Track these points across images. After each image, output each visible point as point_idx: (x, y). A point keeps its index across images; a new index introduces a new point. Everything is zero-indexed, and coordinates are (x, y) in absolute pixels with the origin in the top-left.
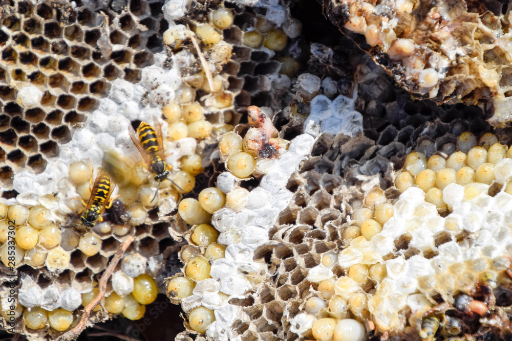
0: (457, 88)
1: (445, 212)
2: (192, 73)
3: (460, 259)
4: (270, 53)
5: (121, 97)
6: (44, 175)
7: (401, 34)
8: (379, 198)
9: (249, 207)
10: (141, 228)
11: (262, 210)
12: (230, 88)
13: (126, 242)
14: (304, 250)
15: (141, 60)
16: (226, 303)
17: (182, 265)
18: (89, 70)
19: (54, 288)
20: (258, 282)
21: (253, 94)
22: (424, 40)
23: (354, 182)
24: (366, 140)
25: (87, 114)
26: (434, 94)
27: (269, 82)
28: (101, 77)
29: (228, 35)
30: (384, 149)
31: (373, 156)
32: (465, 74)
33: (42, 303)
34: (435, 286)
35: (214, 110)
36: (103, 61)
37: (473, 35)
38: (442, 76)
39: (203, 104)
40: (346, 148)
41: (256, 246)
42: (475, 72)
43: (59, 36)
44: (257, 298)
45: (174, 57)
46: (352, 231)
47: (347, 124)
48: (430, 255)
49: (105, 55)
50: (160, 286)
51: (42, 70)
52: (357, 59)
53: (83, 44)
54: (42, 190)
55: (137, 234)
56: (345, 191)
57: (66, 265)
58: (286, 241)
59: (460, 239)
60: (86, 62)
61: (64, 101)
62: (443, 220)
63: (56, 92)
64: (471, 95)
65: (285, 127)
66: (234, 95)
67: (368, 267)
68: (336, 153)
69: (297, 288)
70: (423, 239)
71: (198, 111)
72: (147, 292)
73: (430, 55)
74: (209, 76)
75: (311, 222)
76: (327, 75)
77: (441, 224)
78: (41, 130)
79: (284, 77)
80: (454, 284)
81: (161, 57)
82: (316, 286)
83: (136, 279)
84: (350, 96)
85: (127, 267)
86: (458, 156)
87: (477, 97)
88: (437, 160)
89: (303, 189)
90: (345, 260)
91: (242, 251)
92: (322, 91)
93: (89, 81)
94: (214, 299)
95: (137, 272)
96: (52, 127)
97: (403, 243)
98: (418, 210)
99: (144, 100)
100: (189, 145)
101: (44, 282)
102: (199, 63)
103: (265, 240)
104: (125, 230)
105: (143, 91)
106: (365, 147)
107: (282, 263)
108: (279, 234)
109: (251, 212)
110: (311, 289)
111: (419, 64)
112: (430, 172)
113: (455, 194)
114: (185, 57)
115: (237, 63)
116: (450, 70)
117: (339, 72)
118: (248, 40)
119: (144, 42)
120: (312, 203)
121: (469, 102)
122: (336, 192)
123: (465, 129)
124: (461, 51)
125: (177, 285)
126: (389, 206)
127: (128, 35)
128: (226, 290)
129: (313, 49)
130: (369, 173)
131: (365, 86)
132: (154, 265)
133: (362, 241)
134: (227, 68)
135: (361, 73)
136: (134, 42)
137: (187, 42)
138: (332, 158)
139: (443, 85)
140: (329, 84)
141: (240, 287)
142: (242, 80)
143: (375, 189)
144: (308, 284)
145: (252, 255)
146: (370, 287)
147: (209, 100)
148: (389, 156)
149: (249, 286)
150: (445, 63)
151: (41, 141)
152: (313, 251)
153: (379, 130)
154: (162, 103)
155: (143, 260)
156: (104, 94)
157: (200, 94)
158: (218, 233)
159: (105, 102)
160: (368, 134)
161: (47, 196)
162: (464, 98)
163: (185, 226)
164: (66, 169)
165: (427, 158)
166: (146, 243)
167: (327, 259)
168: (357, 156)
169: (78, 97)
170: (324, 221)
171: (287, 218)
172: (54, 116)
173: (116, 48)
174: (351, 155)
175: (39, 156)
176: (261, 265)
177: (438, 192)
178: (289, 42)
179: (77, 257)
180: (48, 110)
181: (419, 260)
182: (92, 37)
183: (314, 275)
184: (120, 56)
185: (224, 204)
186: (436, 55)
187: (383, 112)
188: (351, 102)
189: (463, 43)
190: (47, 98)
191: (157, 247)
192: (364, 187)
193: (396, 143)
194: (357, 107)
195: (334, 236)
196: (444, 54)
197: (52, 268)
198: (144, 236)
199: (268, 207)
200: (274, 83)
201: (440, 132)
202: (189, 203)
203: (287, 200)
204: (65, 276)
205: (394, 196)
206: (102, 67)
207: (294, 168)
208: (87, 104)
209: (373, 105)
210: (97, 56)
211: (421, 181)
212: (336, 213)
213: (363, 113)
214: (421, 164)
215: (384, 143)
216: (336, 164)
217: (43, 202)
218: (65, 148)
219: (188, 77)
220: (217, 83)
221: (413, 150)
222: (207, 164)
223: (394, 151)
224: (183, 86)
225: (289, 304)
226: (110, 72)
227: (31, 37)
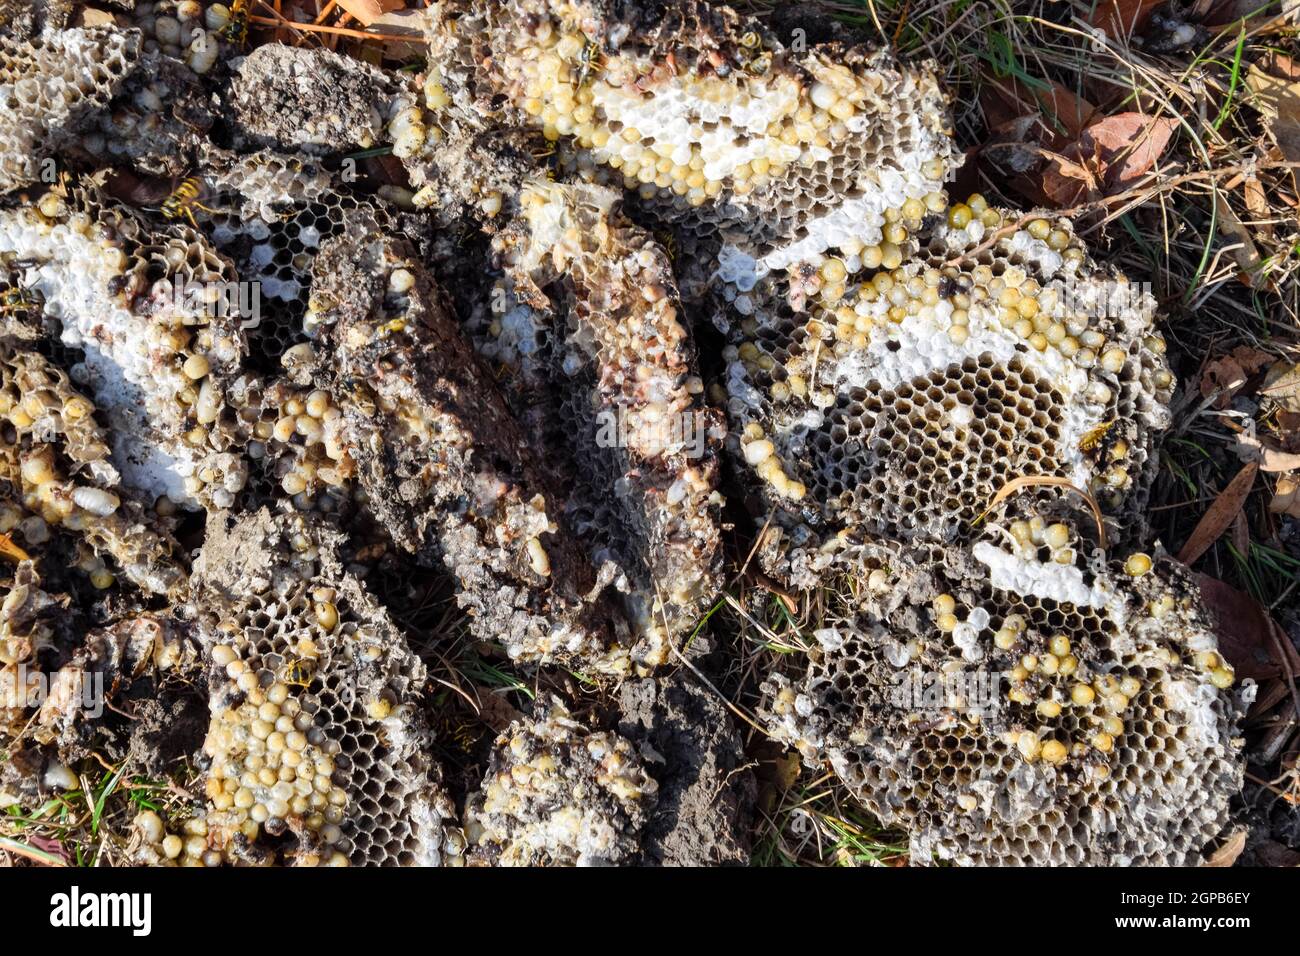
0: (630, 238)
1: (695, 146)
2: (828, 363)
3: (706, 103)
4: (758, 344)
5: (893, 375)
6: (987, 348)
7: (648, 305)
8: (739, 185)
9: (847, 235)
10: (935, 265)
11: (838, 228)
12: (804, 335)
13: (955, 262)
14: (821, 178)
15: (859, 395)
16: (907, 171)
17: (924, 219)
18: (905, 409)
19: (1030, 256)
20: (873, 173)
21: (789, 320)
22: (633, 289)
23: (750, 208)
24: (724, 236)
25: (926, 377)
26: (650, 244)
27: (771, 323)
28: (898, 399)
29: (782, 376)
30: (714, 220)
31: (725, 220)
32: (618, 244)
33: (1046, 250)
34: (737, 94)
35: (827, 325)
36: (889, 410)
37: (596, 271)
38: (635, 254)
39: (833, 335)
40: (743, 239)
41: (858, 202)
42: (610, 242)
43: (911, 448)
44: (880, 161)
45: (835, 383)
46: (775, 172)
47: (734, 258)
48: (726, 120)
49: (885, 414)
50: (947, 212)
51: (939, 429)
52: (696, 302)
53: (898, 432)
54: (995, 338)
55: (940, 262)
56: (763, 206)
57: (1010, 269)
58: (831, 192)
59: (697, 118)
60: (903, 417)
61: (937, 397)
62: (701, 141)
63: (939, 407)
64: (624, 226)
65: (782, 281)
66: (804, 328)
67: (779, 137)
68: (754, 239)
69: (844, 152)
70: (724, 135)
71: (839, 331)
72: (960, 215)
73: (636, 276)
74: (816, 353)
75: (803, 196)
76: (726, 303)
77: (705, 138)
78: (967, 385)
79: (758, 320)
80: (723, 87)
81: (844, 389)
82: (829, 146)
83: (963, 228)
84: (718, 276)
85: (965, 242)
86: (661, 183)
87: (619, 222)
88: (679, 191)
89: (795, 225)
90: (795, 153)
91: (872, 204)
92: (738, 293)
93: (909, 401)
94: (914, 179)
95: (959, 234)
96: (958, 382)
97: (742, 140)
98: (716, 159)
99: (876, 362)
100: (862, 309)
101: (1035, 266)
102: (818, 368)
103: (848, 203)
104: (950, 271)
105: (873, 370)
106: (729, 230)
107: (844, 177)
108: (833, 201)
109: (847, 230)
110: (834, 145)
111: (647, 274)
112: (690, 182)
113: (680, 156)
114: (826, 378)
115: (787, 351)
116: (627, 255)
117: (716, 300)
118: (770, 365)
119: (849, 407)
120: (794, 210)
121: (628, 221)
122: (770, 209)
123: (643, 201)
124: (611, 265)
125: (937, 206)
126: (736, 175)
127: (859, 419)
128: (901, 181)
129: (726, 329)
130: (736, 209)
131: (701, 277)
132: (943, 230)
133: (772, 160)
134: (798, 352)
135: (699, 290)
136: (858, 412)
137: (817, 389)
138: (759, 236)
139: (639, 247)
140: (729, 295)
141: (889, 177)
142: (791, 336)
143: (739, 193)
144: (834, 151)
145: (865, 196)
146: (787, 121)
147: (826, 335)
148: (714, 213)
149: (882, 174)
150: (628, 262)
151: (973, 376)
152: (815, 173)
153: (709, 237)
154: (864, 353)
155: (948, 239)
156: (903, 384)
157: (830, 344)
158: (883, 229)
159: (907, 379)
160: (720, 239)
161: (994, 331)
162: (629, 227)
163: (904, 248)
164: (967, 344)
165: (685, 195)
166: (938, 251)
167: (808, 162)
168: (738, 227)
169: (924, 394)
170: (792, 191)
171: (820, 209)
172: (952, 389)
173: (874, 415)
174: (742, 231)
175: (982, 365)
176: (861, 184)
177: (692, 164)
178: (738, 345)
179: (998, 271)
180: (953, 397)
181: (737, 121)
182: (887, 433)
183: (825, 155)
184: (874, 407)
185: (864, 249)
186: (631, 273)
187: (698, 249)
188: (720, 272)
189: (606, 269)
190: (949, 406)
191: (932, 243)
192: (746, 200)
193: (702, 220)
194: (717, 265)
195: (792, 175)
196: (625, 270)
197: (1023, 274)
198: (936, 258)
199: (831, 227)
200: (769, 320)
201: (663, 209)
202: (889, 264)
203: (813, 224)
204: (1016, 261)
205: (727, 181)
206: (893, 406)
207: (794, 246)
208: (921, 384)
209: (703, 260)
210: (892, 417)
211: (700, 180)
212: (779, 192)
213: (716, 259)
214: (692, 194)
215: (711, 225)
216: (758, 230)
217: (999, 327)
218: (959, 360)
219: (832, 361)
220: (812, 345)
221: (692, 207)
222: (858, 285)
223: (706, 214)
224: (840, 357)
225: (859, 144)
226: (889, 399)
227: (933, 459)
